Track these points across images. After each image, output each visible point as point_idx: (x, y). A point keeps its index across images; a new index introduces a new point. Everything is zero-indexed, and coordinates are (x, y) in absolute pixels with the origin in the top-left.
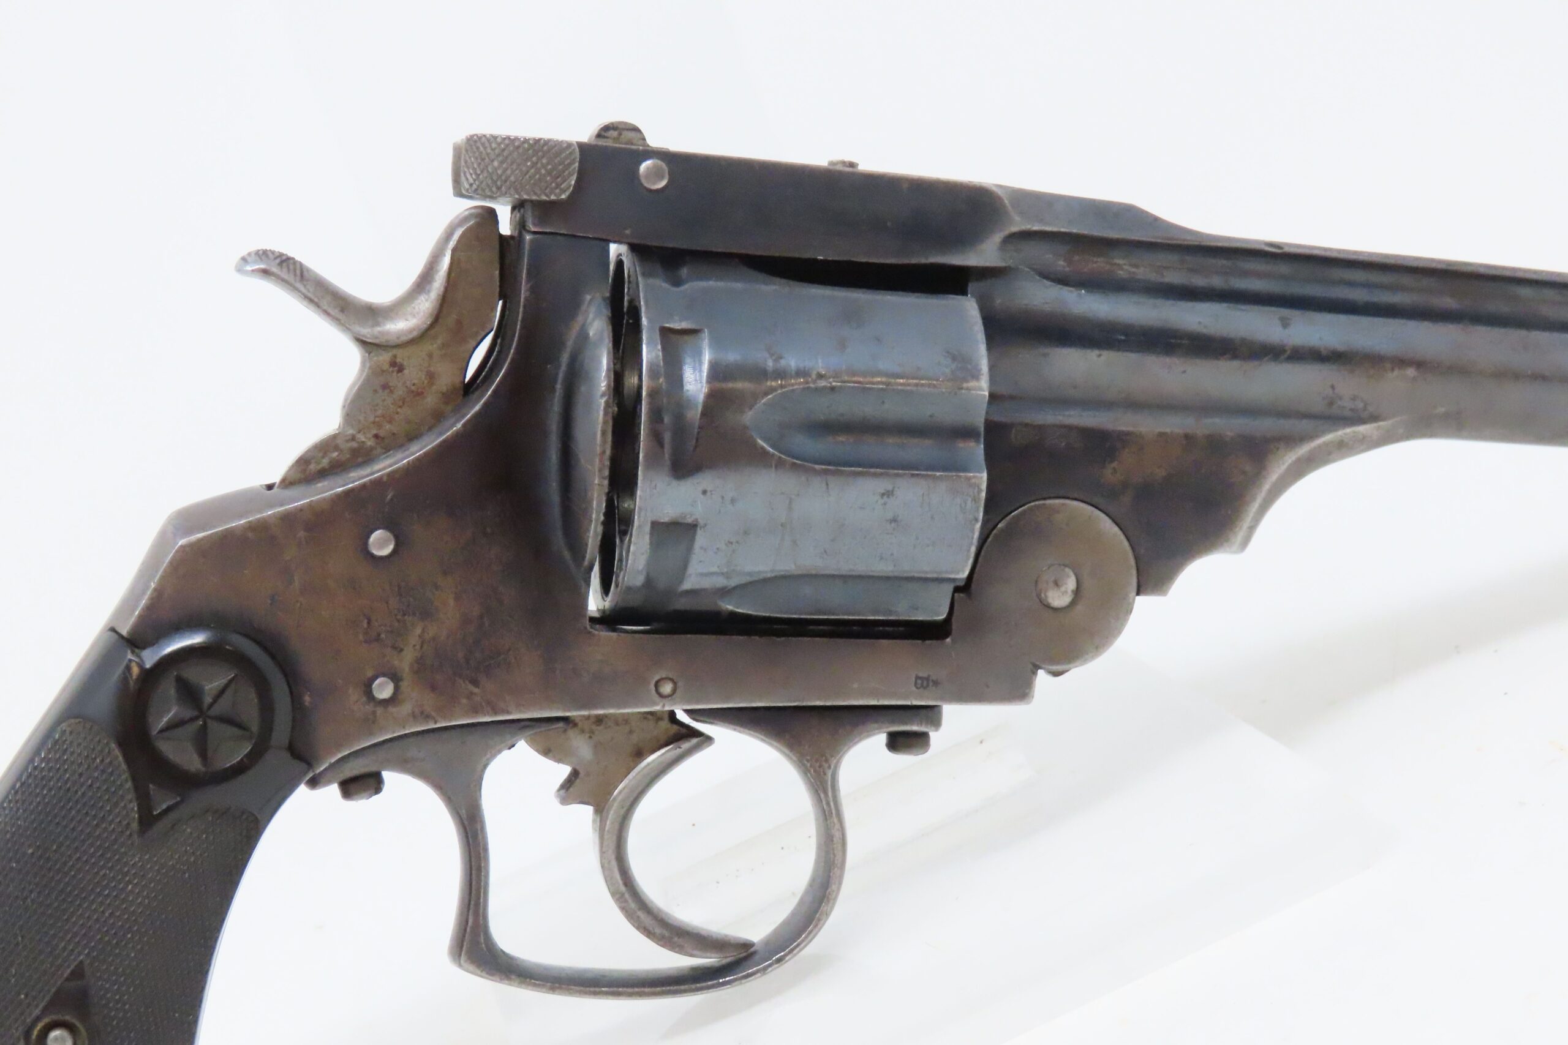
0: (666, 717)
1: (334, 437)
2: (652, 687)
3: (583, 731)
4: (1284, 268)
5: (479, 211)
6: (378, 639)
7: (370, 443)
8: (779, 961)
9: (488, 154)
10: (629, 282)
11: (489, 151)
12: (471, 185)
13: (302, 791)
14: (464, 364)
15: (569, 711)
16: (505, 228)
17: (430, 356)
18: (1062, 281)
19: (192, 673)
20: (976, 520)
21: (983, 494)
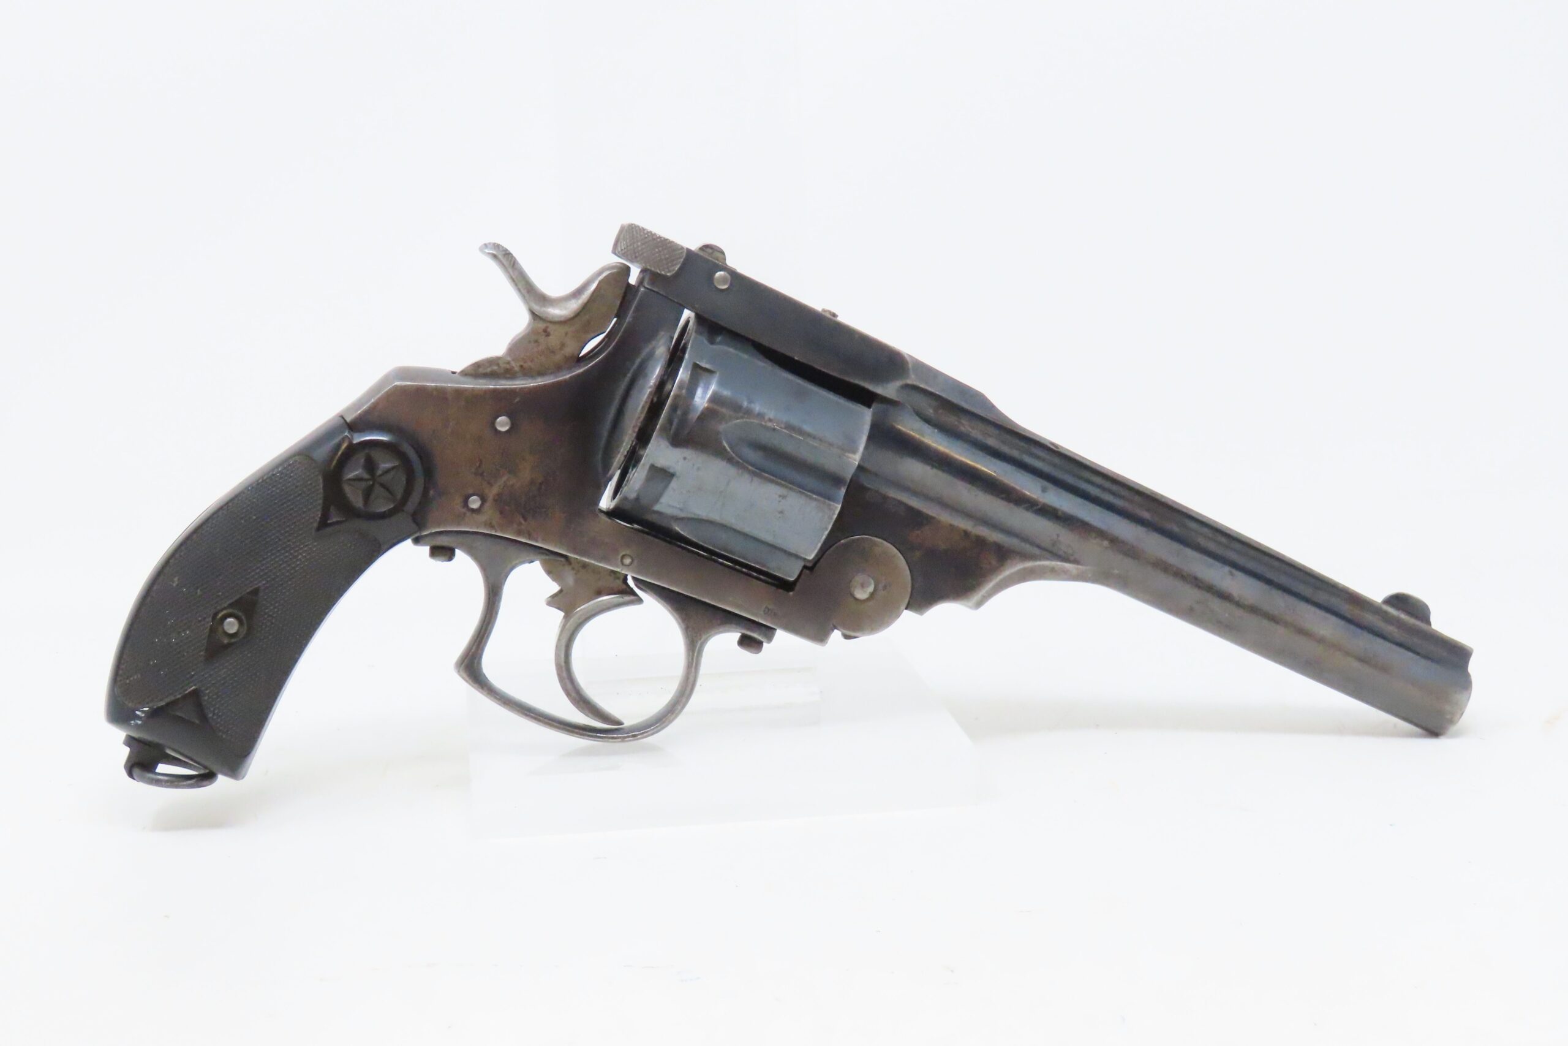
0: (622, 577)
1: (498, 358)
2: (619, 557)
3: (573, 569)
4: (1057, 460)
5: (621, 265)
6: (482, 474)
7: (517, 369)
8: (634, 736)
9: (637, 237)
10: (688, 333)
11: (638, 236)
12: (622, 250)
13: (408, 543)
14: (583, 345)
15: (570, 553)
16: (633, 280)
17: (566, 334)
18: (927, 421)
19: (377, 455)
20: (826, 529)
21: (835, 516)
